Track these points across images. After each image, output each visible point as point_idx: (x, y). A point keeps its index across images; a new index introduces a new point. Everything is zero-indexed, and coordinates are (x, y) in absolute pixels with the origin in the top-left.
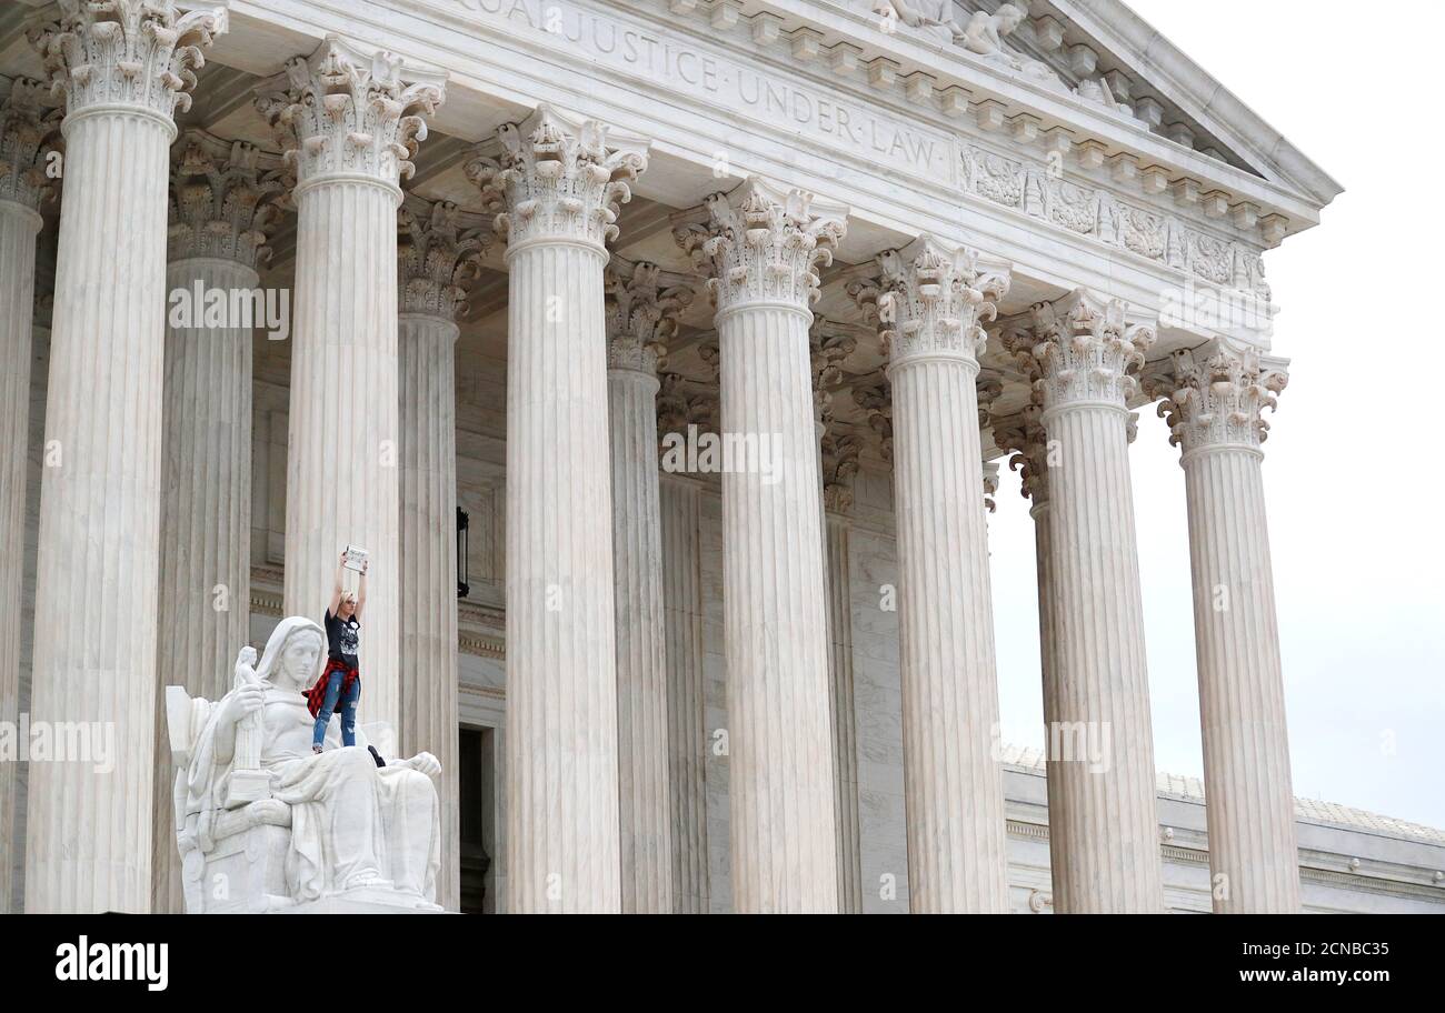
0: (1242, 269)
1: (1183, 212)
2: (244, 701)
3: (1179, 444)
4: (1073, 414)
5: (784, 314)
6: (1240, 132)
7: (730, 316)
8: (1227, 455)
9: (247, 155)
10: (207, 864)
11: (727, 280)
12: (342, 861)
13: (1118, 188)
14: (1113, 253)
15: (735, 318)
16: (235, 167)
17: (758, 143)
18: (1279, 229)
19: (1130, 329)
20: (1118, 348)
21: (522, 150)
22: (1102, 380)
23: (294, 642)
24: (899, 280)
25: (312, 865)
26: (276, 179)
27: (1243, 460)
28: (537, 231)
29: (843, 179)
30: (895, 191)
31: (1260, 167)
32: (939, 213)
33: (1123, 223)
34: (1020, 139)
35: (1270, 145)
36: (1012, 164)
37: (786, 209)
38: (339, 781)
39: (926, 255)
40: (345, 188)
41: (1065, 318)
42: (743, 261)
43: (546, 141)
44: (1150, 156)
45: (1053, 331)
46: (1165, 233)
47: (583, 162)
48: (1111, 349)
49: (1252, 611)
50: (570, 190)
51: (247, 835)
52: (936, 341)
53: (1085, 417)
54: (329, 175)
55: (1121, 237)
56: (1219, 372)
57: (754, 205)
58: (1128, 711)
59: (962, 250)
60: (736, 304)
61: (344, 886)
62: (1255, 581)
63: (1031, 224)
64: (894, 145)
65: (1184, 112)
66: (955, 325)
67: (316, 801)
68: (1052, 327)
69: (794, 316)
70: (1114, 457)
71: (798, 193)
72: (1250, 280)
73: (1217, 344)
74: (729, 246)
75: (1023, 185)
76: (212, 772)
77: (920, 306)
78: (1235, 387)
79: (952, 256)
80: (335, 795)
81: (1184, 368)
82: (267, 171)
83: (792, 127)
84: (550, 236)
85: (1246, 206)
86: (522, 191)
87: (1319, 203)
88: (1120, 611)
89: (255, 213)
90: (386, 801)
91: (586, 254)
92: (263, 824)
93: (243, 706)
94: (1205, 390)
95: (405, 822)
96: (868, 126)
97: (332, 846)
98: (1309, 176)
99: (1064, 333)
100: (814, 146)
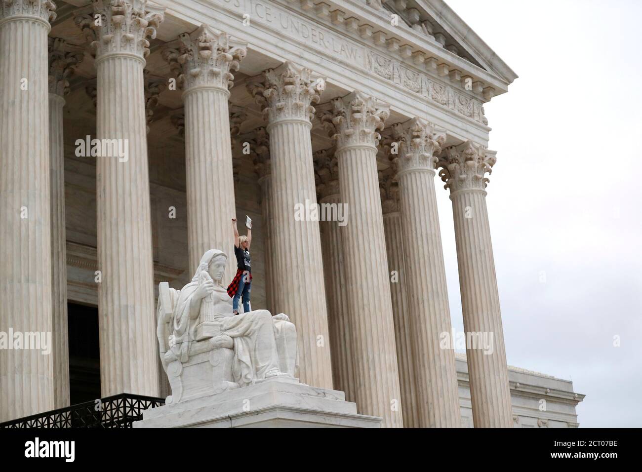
0: (476, 112)
1: (453, 85)
2: (207, 289)
3: (448, 189)
4: (412, 173)
5: (301, 124)
6: (477, 50)
7: (276, 125)
8: (472, 193)
9: (62, 44)
10: (183, 368)
11: (274, 108)
12: (261, 365)
13: (429, 73)
14: (428, 102)
15: (279, 126)
16: (56, 50)
17: (289, 47)
18: (491, 93)
19: (435, 136)
20: (432, 144)
21: (191, 45)
22: (425, 158)
23: (215, 261)
24: (343, 111)
25: (248, 367)
26: (73, 56)
27: (479, 196)
28: (200, 83)
29: (322, 64)
30: (343, 71)
31: (485, 66)
32: (359, 81)
33: (431, 89)
34: (391, 49)
35: (489, 56)
36: (387, 61)
37: (301, 77)
38: (258, 326)
39: (357, 100)
40: (122, 59)
41: (408, 130)
42: (282, 100)
43: (205, 41)
44: (443, 59)
45: (403, 136)
46: (447, 94)
47: (219, 52)
48: (428, 145)
49: (486, 263)
50: (214, 64)
51: (211, 353)
52: (360, 139)
53: (417, 175)
54: (115, 53)
55: (430, 95)
56: (469, 156)
57: (289, 74)
58: (441, 306)
59: (370, 98)
60: (279, 119)
61: (264, 377)
62: (486, 250)
63: (395, 87)
64: (342, 50)
65: (456, 41)
66: (368, 132)
67: (246, 336)
68: (402, 135)
69: (305, 126)
70: (431, 193)
71: (306, 69)
72: (479, 116)
73: (469, 144)
74: (275, 93)
75: (392, 69)
76: (189, 323)
77: (352, 123)
78: (474, 163)
79: (366, 101)
80: (256, 333)
81: (452, 155)
82: (70, 53)
83: (302, 40)
84: (206, 85)
85: (479, 83)
86: (191, 64)
87: (508, 83)
88: (436, 261)
89: (64, 72)
90: (278, 336)
91: (222, 94)
92: (221, 347)
93: (207, 291)
94: (462, 164)
95: (286, 346)
96: (331, 41)
97: (255, 358)
98: (504, 71)
99: (408, 137)
100: (311, 49)
